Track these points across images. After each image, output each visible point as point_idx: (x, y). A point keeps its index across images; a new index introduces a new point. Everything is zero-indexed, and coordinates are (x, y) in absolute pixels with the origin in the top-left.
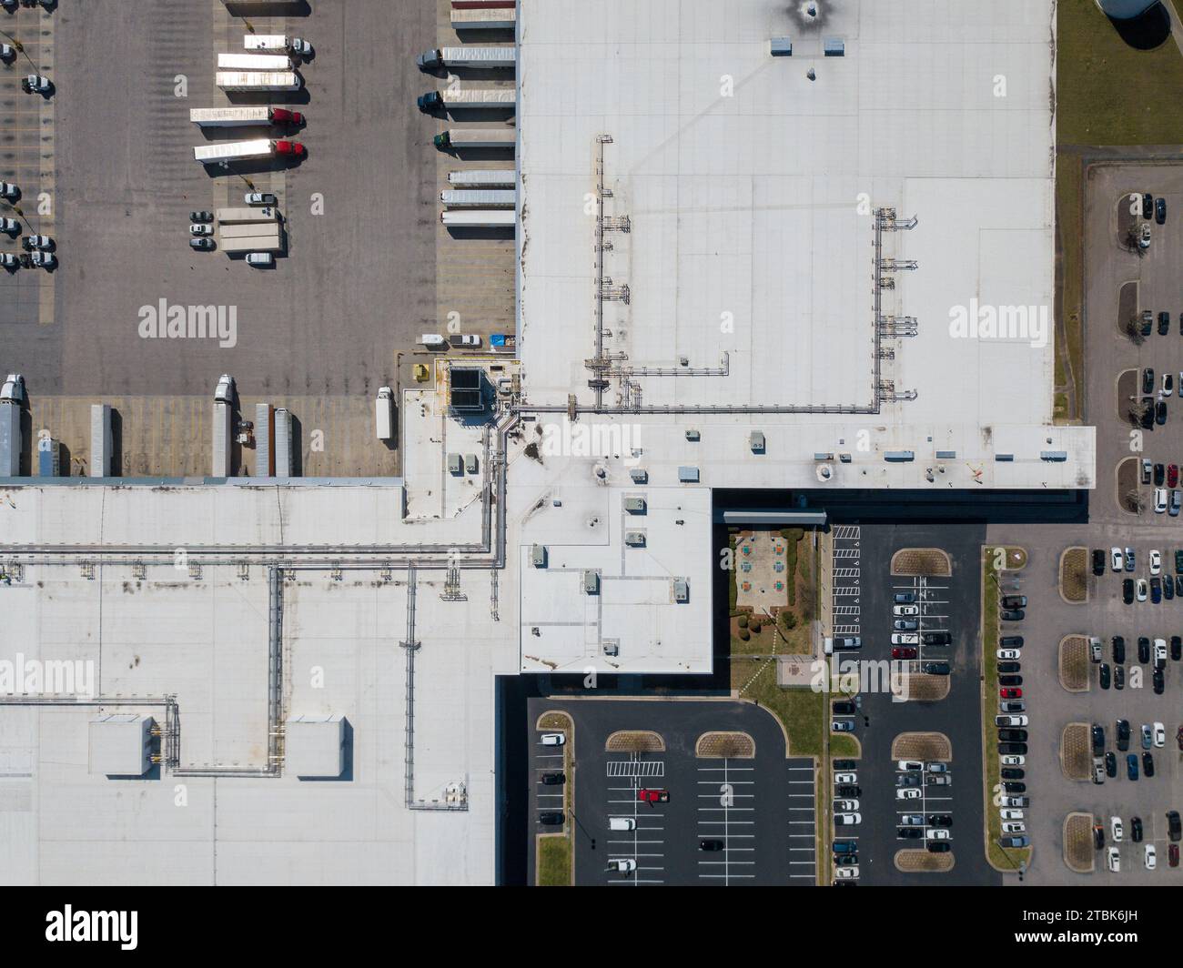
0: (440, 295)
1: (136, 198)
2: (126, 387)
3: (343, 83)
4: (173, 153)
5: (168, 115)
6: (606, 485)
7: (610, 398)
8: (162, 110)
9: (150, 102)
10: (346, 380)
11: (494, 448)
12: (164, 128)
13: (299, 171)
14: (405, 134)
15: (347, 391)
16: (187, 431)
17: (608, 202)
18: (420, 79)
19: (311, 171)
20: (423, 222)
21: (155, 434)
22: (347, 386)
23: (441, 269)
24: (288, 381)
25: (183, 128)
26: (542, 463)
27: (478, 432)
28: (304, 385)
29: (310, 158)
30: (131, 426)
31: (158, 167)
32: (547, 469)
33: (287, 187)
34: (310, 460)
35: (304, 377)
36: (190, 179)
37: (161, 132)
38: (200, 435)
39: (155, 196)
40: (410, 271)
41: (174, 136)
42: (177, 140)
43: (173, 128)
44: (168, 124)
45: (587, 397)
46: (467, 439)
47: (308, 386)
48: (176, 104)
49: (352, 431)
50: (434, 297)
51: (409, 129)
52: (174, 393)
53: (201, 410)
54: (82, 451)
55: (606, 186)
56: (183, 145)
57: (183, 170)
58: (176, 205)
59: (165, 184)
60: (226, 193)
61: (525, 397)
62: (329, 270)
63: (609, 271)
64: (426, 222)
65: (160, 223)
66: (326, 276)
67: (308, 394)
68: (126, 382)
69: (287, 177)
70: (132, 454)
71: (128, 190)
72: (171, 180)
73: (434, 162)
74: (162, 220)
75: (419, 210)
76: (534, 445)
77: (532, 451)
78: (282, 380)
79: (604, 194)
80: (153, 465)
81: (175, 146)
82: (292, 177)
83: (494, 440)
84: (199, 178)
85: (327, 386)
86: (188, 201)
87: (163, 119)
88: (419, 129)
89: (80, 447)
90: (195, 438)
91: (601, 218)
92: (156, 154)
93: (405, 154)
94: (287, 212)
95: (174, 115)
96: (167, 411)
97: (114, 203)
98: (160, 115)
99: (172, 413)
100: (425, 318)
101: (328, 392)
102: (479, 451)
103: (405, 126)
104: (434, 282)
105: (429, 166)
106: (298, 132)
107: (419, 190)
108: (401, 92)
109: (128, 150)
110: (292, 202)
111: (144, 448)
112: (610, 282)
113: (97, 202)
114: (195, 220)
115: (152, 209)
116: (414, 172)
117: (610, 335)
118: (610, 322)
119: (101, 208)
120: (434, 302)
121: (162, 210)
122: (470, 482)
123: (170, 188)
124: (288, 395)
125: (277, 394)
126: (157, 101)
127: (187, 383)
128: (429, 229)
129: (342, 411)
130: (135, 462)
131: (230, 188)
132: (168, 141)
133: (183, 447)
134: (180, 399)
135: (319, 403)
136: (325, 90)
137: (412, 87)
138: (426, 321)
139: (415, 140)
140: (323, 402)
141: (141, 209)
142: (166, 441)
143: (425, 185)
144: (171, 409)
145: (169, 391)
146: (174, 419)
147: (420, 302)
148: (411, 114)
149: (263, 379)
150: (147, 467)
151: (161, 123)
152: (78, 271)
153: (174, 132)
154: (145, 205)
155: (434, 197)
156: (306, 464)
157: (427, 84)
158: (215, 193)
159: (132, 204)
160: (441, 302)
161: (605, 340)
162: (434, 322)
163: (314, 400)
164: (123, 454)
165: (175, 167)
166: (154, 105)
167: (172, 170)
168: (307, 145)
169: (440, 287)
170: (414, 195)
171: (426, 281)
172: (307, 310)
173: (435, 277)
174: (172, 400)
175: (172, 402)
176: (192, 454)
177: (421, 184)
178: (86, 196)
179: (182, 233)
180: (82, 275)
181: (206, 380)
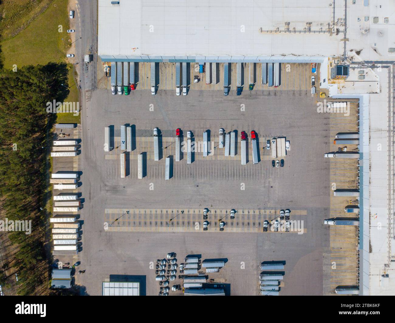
0: (298, 89)
1: (267, 185)
2: (328, 187)
3: (231, 119)
4: (253, 173)
5: (241, 174)
6: (369, 30)
7: (342, 28)
8: (239, 176)
9: (237, 179)
10: (325, 118)
11: (356, 66)
12: (245, 175)
13: (259, 133)
14: (247, 100)
15: (329, 118)
16: (341, 168)
17: (280, 29)
18: (230, 95)
19: (259, 129)
20: (275, 94)
21: (342, 178)
22: (327, 118)
23: (290, 89)
24: (325, 136)
25: (245, 170)
26: (362, 50)
27: (351, 71)
28: (327, 132)
29: (255, 130)
30: (340, 186)
31: (257, 177)
32: (364, 48)
33: (264, 137)
34: (350, 130)
35: (324, 132)
36: (261, 167)
37: (246, 177)
38: (343, 164)
39: (267, 178)
40: (291, 99)
41: (248, 172)
42: (249, 171)
43: (245, 173)
44: (244, 174)
45: (341, 35)
46: (353, 74)
47: (327, 130)
48: (237, 171)
49: (341, 117)
50: (299, 91)
51: (246, 99)
52: (329, 172)
53: (334, 164)
54: (348, 201)
55: (275, 30)
56: (250, 169)
57: (258, 169)
58: (269, 172)
59: (263, 175)
60: (266, 156)
61: (341, 55)
62: (290, 124)
63: (302, 28)
64: (275, 93)
65: (275, 177)
66: (292, 125)
67: (330, 130)
68: (326, 187)
69: (261, 137)
70: (348, 186)
71: (264, 187)
72: (261, 173)
73: (256, 91)
74: (274, 176)
75: (271, 95)
76: (356, 52)
77: (358, 53)
78: (325, 138)
79: (278, 30)
80: (352, 179)
81: (250, 172)
82: (261, 135)
83: (353, 66)
84: (261, 165)
85: (327, 124)
86: (268, 168)
87: (242, 175)
88: (246, 95)
89: (346, 202)
90: (343, 166)
91: (285, 32)
92: (253, 178)
93: (254, 100)
94: (272, 137)
95: (241, 172)
96: (335, 175)
97: (269, 191)
98: (241, 176)
99: (335, 173)
100: (305, 94)
101: (329, 124)
102: (357, 70)
103: (245, 100)
104: (294, 91)
105: (258, 92)
106: (247, 134)
107: (265, 95)
108: (234, 101)
109: (252, 187)
110: (269, 135)
111: (347, 182)
112: (305, 28)
113: (268, 197)
114: (274, 166)
115: (271, 180)
116: (259, 97)
117: (322, 28)
118: (318, 28)
119: (270, 195)
120: (300, 91)
121: (271, 176)
122: (367, 73)
123: (264, 174)
124: (330, 137)
125: (329, 140)
126: (237, 177)
127: (326, 168)
128: (277, 92)
129: (335, 120)
130: (351, 185)
131: (264, 155)
132: (249, 174)
133: (346, 170)
134: (331, 171)
135: (333, 127)
136: (233, 125)
137: (233, 98)
138: (306, 94)
139: (250, 97)
140: (332, 126)
141: (270, 183)
142: (344, 175)
143: (264, 94)
144: (334, 173)
145: (328, 174)
146: (338, 172)
147: (300, 95)
148: (241, 98)
149: (325, 144)
150: (353, 181)
151: (243, 176)
152: (290, 203)
153: (246, 172)
154: (269, 182)
155: (267, 91)
156: (351, 131)
157: (232, 93)
158: (266, 160)
159: (269, 186)
160: (300, 89)
161: (323, 30)
162: (306, 91)
163: (331, 129)
164: (349, 189)
165: (257, 172)
166: (238, 178)
167: (258, 173)
168: (251, 131)
169: (296, 89)
170: (266, 97)
171: (294, 93)
172: (303, 131)
173: (292, 91)
174: (331, 173)
175: (332, 173)
176: (349, 167)
177: (263, 95)
178: (266, 200)
179: (278, 170)
180: (292, 201)
181: (325, 163)
